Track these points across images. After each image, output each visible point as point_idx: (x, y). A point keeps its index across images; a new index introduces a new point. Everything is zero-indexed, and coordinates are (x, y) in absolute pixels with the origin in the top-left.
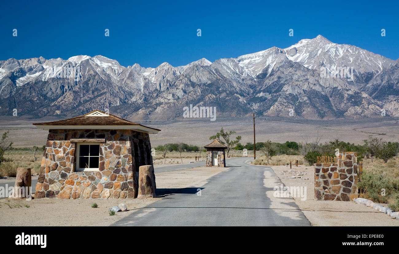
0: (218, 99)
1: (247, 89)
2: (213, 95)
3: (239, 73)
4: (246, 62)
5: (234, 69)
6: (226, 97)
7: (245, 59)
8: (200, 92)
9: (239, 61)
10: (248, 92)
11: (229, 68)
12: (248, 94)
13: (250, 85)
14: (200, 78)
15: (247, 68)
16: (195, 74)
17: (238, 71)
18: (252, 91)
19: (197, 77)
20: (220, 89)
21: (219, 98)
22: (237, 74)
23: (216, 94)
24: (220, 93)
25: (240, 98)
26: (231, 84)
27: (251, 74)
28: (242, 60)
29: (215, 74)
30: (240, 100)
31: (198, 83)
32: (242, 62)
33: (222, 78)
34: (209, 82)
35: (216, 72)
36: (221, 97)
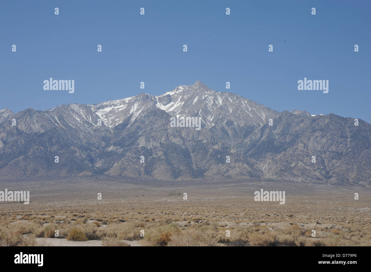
0: (48, 152)
1: (97, 142)
2: (41, 147)
3: (92, 122)
4: (108, 109)
5: (86, 117)
6: (60, 150)
7: (107, 106)
8: (23, 142)
9: (99, 108)
10: (99, 145)
11: (80, 116)
12: (98, 148)
13: (103, 137)
14: (31, 126)
15: (107, 117)
16: (24, 120)
17: (91, 120)
18: (104, 144)
19: (27, 125)
20: (54, 140)
21: (50, 150)
22: (88, 123)
23: (46, 146)
24: (52, 145)
25: (77, 152)
26: (77, 135)
27: (108, 124)
28: (103, 107)
29: (56, 122)
30: (76, 154)
31: (28, 132)
32: (103, 110)
33: (66, 127)
34: (42, 131)
35: (60, 120)
36: (52, 150)
